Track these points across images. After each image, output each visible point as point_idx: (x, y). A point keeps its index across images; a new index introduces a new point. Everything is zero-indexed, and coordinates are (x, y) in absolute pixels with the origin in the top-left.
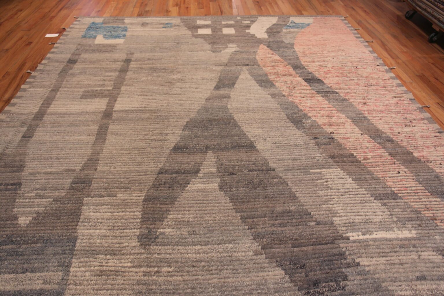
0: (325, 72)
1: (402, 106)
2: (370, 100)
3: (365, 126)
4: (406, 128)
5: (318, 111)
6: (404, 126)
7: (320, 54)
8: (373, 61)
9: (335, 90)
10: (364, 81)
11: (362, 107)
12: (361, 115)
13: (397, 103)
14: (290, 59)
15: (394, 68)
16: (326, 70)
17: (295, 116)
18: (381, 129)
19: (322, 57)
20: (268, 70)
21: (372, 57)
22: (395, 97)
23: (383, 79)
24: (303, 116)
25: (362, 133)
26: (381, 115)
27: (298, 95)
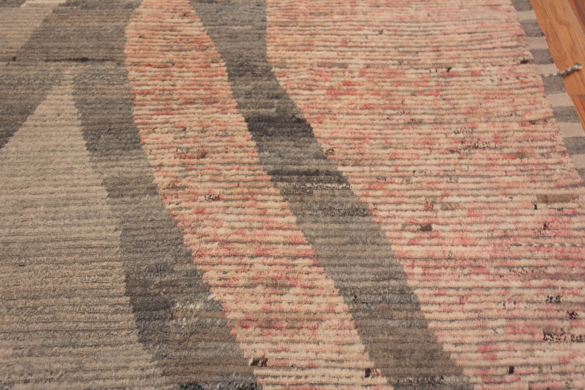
0: (331, 89)
1: (557, 242)
2: (448, 213)
3: (392, 331)
4: (545, 345)
5: (246, 260)
6: (539, 336)
7: (343, 13)
8: (515, 43)
9: (340, 169)
10: (454, 127)
11: (411, 243)
12: (393, 283)
13: (546, 227)
14: (233, 37)
15: (578, 70)
16: (336, 81)
17: (157, 280)
18: (447, 348)
19: (345, 25)
20: (143, 80)
21: (517, 28)
22: (545, 199)
23: (528, 117)
24: (184, 284)
25: (370, 364)
26: (469, 284)
27: (202, 188)
